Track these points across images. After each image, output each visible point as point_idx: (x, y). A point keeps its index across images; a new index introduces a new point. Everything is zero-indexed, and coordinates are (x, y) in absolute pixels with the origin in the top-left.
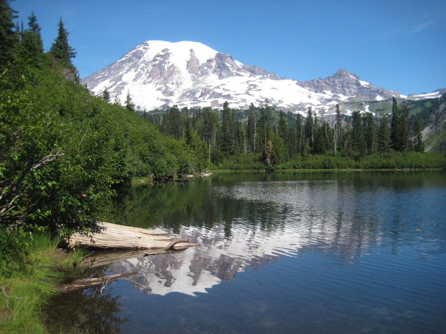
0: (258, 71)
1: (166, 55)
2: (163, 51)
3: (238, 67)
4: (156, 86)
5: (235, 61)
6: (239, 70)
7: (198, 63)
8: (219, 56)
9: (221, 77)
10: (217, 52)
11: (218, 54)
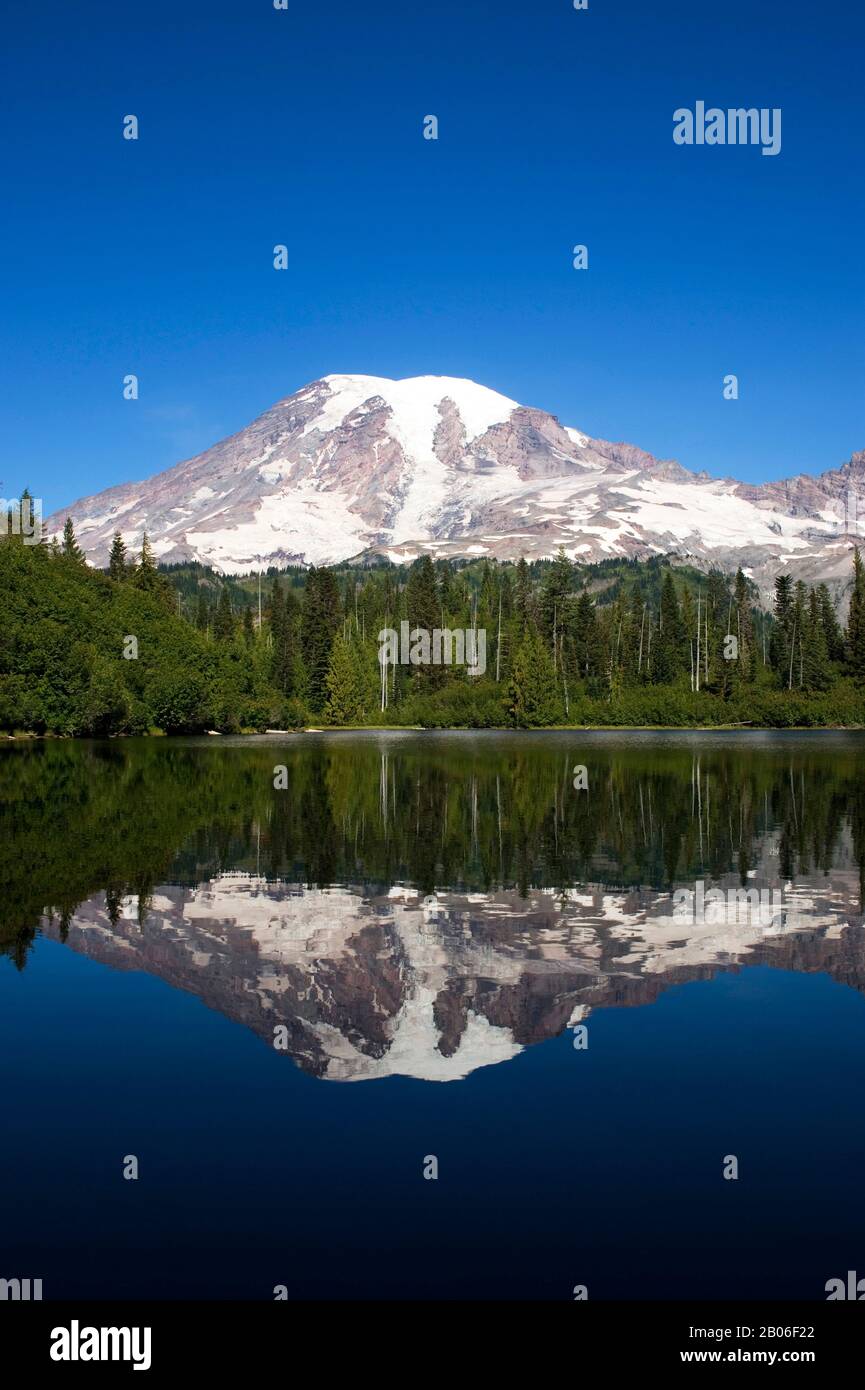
0: (630, 456)
1: (376, 413)
2: (367, 403)
3: (575, 445)
4: (346, 500)
5: (565, 428)
6: (577, 454)
7: (464, 435)
8: (521, 415)
9: (526, 473)
10: (516, 405)
11: (519, 409)
